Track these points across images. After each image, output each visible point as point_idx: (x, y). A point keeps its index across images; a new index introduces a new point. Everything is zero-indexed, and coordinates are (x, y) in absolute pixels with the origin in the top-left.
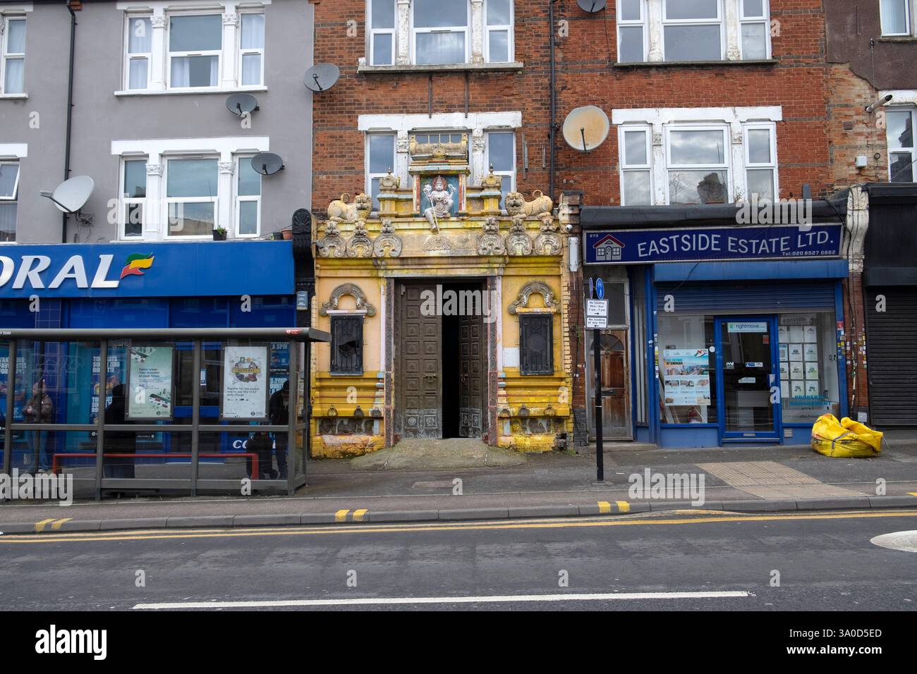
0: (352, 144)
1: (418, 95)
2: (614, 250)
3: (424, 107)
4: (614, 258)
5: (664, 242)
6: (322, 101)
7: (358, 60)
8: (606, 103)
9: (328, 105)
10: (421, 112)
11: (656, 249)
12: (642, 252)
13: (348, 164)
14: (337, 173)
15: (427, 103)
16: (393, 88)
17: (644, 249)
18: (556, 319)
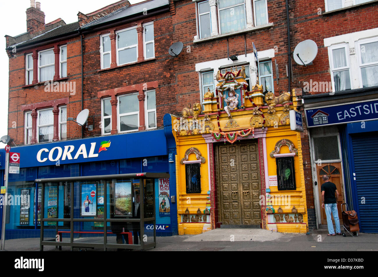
0: (193, 79)
1: (222, 49)
2: (323, 118)
3: (225, 55)
4: (324, 122)
5: (352, 110)
6: (179, 60)
7: (193, 37)
8: (320, 36)
9: (182, 61)
10: (224, 58)
11: (348, 115)
12: (340, 118)
13: (192, 89)
14: (188, 93)
15: (227, 52)
16: (211, 48)
17: (341, 116)
18: (295, 158)
